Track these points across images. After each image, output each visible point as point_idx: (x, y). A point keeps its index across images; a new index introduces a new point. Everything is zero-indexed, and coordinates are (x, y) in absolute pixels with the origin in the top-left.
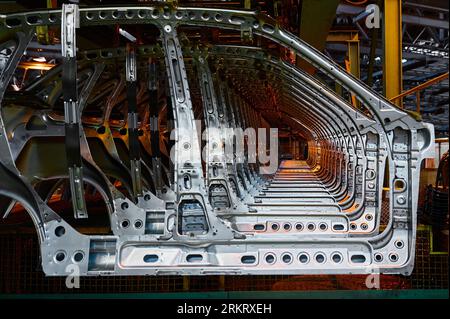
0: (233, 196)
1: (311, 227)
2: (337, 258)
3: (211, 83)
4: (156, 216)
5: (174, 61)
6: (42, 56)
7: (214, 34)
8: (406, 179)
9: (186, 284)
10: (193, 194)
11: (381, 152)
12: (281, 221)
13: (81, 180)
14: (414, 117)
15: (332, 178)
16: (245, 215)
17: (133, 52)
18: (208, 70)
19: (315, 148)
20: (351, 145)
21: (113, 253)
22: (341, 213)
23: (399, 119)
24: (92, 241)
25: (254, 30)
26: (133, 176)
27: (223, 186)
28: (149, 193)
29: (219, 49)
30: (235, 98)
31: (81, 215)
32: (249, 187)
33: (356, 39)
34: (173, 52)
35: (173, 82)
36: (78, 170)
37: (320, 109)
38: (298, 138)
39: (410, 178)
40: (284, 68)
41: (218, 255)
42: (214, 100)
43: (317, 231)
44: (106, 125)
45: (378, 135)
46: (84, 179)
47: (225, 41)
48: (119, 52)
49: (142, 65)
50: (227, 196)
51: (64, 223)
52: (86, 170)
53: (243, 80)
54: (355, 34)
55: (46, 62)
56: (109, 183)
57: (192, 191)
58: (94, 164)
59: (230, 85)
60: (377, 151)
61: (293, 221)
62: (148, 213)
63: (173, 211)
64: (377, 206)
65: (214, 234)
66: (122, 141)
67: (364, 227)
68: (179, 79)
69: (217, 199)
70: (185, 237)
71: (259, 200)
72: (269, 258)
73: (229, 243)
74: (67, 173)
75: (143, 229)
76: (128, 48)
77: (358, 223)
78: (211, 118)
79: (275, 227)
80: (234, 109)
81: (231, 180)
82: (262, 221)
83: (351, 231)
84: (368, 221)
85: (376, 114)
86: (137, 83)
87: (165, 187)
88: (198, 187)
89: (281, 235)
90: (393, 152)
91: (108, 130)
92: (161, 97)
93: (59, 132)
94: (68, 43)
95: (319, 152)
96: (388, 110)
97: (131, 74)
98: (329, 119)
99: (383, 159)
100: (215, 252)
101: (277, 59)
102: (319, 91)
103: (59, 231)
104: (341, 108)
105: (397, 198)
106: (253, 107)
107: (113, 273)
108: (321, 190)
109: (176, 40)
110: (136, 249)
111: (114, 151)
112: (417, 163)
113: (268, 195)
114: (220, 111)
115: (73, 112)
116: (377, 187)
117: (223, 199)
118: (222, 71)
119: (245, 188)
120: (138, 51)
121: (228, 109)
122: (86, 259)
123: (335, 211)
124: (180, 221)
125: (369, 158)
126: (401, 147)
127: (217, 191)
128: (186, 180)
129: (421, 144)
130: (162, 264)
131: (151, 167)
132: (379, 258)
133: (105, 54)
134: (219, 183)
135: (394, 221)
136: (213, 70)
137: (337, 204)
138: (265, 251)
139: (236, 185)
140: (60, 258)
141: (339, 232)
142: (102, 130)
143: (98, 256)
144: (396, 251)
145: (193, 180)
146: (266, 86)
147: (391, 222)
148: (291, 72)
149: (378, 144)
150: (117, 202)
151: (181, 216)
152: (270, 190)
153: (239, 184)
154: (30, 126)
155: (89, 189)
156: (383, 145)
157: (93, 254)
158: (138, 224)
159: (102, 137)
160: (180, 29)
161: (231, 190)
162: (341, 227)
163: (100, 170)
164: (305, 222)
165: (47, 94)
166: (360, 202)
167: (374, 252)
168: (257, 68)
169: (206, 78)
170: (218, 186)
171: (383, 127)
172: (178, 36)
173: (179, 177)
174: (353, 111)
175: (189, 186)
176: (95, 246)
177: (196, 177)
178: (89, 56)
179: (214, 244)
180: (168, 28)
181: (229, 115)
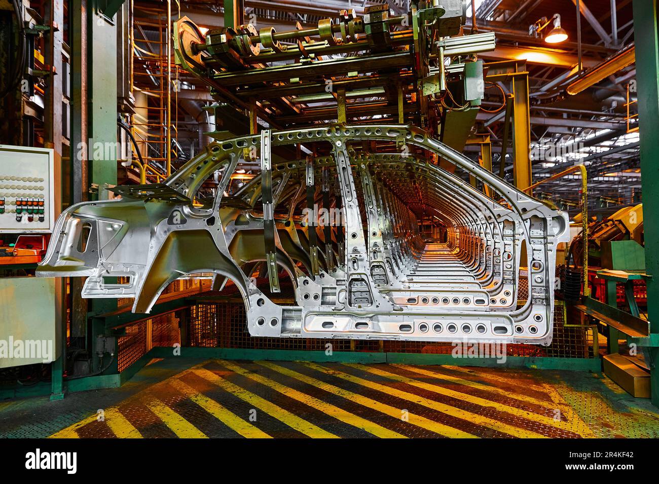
0: (390, 274)
1: (456, 301)
2: (481, 328)
3: (371, 184)
4: (330, 291)
5: (344, 168)
6: (242, 169)
7: (372, 146)
8: (543, 261)
9: (352, 345)
10: (360, 274)
11: (517, 237)
12: (430, 296)
13: (275, 263)
14: (549, 206)
15: (471, 259)
16: (400, 290)
17: (311, 163)
18: (369, 175)
19: (454, 233)
20: (488, 231)
21: (299, 320)
22: (482, 290)
23: (535, 209)
24: (284, 310)
25: (407, 140)
26: (311, 260)
27: (381, 267)
28: (324, 272)
29: (377, 157)
30: (389, 195)
31: (275, 290)
32: (402, 267)
33: (488, 140)
34: (343, 161)
35: (342, 185)
36: (273, 255)
37: (461, 202)
38: (439, 225)
39: (546, 260)
40: (430, 169)
41: (380, 324)
42: (374, 198)
43: (462, 305)
44: (291, 220)
45: (514, 223)
46: (277, 262)
47: (381, 150)
48: (300, 163)
49: (317, 172)
50: (386, 275)
51: (263, 296)
52: (279, 255)
53: (395, 180)
54: (487, 136)
55: (245, 173)
56: (294, 264)
57: (359, 271)
58: (283, 250)
59: (385, 185)
60: (514, 236)
61: (441, 296)
62: (323, 288)
63: (344, 287)
64: (514, 284)
65: (377, 306)
66: (286, 232)
67: (504, 302)
68: (348, 183)
69: (377, 277)
70: (354, 309)
71: (411, 277)
72: (423, 327)
73: (389, 314)
74: (265, 257)
75: (320, 300)
76: (307, 160)
77: (498, 298)
78: (371, 212)
79: (425, 300)
80: (389, 204)
81: (388, 261)
82: (414, 295)
83: (491, 304)
84: (507, 297)
85: (513, 204)
86: (314, 187)
87: (335, 267)
88: (363, 268)
89: (430, 308)
90: (530, 238)
91: (292, 223)
92: (331, 197)
93: (258, 226)
94: (266, 160)
95: (458, 237)
96: (525, 201)
97: (310, 181)
98: (469, 210)
99: (519, 243)
100: (378, 321)
101: (425, 163)
102: (460, 187)
103: (260, 302)
104: (480, 200)
105: (535, 278)
106: (402, 201)
107: (299, 336)
108: (462, 269)
109: (345, 152)
110: (316, 318)
111: (297, 240)
112: (553, 247)
113: (417, 273)
114: (378, 206)
115: (268, 211)
116: (514, 268)
117: (382, 277)
118: (379, 173)
119: (399, 269)
120: (314, 162)
121: (384, 204)
122: (279, 325)
123: (477, 288)
124: (350, 295)
125: (506, 242)
126: (537, 232)
127: (377, 271)
128: (354, 262)
129: (556, 230)
130: (336, 330)
131: (325, 252)
132: (519, 329)
133: (290, 166)
134: (378, 264)
135: (532, 298)
136: (372, 173)
137: (478, 281)
138: (419, 321)
139: (391, 265)
140: (261, 323)
141: (481, 306)
142: (288, 224)
143: (288, 321)
144: (536, 324)
145: (360, 263)
146: (415, 184)
147: (529, 298)
148: (436, 172)
149: (514, 230)
150: (301, 279)
151: (350, 292)
152: (419, 269)
153: (394, 265)
154: (237, 222)
155: (280, 269)
156: (519, 230)
157: (284, 320)
158: (316, 297)
159: (288, 229)
160: (348, 143)
161: (388, 270)
162: (483, 301)
163: (287, 255)
164: (451, 297)
165: (250, 198)
166: (498, 279)
167: (515, 324)
168: (407, 170)
169: (367, 180)
170: (378, 266)
171: (520, 215)
172: (347, 149)
173: (348, 260)
174: (490, 203)
175: (356, 268)
176: (286, 314)
177: (362, 260)
178: (279, 168)
179: (377, 314)
180: (339, 143)
181: (385, 209)
